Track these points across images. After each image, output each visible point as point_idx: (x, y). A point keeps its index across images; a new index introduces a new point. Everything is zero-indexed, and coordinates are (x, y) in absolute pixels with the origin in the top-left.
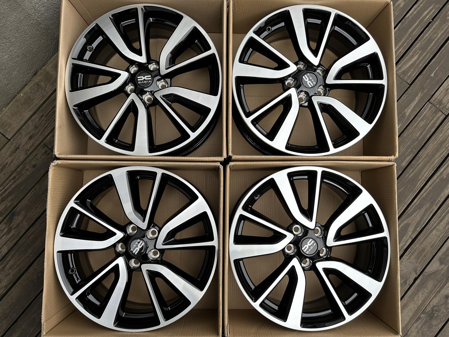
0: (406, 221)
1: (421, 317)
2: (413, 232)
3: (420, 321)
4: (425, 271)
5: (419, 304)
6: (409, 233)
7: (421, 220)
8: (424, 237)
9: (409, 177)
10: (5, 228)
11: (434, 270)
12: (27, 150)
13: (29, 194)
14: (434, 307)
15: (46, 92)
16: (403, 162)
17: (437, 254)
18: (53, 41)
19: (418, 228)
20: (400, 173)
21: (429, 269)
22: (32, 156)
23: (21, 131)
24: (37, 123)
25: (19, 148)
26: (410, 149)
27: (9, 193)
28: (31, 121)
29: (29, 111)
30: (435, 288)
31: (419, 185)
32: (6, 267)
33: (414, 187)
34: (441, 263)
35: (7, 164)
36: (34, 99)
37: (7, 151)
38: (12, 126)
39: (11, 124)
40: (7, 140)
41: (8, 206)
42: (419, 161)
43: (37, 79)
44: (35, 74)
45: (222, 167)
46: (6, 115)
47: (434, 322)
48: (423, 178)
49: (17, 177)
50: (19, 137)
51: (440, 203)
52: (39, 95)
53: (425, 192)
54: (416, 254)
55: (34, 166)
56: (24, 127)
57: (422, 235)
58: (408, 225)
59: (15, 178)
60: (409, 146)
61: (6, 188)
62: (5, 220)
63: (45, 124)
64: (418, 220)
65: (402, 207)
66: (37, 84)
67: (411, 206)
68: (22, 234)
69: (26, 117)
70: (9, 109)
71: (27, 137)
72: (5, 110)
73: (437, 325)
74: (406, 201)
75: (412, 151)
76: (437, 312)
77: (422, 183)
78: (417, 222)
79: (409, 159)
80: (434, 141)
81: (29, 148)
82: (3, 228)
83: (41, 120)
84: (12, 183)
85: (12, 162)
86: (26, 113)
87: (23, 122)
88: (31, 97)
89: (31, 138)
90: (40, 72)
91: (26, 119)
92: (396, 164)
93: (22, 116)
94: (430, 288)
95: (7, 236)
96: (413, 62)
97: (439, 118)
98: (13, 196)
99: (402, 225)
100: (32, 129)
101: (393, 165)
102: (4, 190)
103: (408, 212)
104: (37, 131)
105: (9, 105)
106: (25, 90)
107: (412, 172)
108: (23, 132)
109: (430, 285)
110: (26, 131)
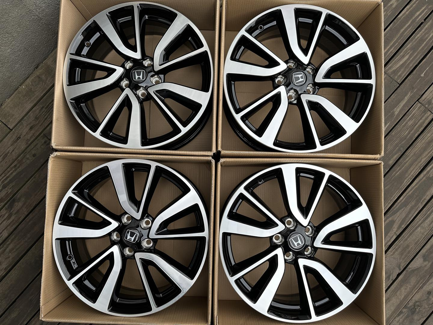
0: (391, 217)
1: (403, 311)
2: (399, 228)
3: (401, 316)
4: (408, 267)
5: (402, 299)
6: (394, 229)
7: (406, 216)
8: (408, 234)
9: (396, 175)
10: (6, 213)
11: (418, 267)
12: (28, 140)
13: (29, 181)
14: (416, 303)
15: (47, 85)
16: (390, 160)
17: (421, 251)
18: (54, 36)
19: (403, 225)
20: (387, 171)
21: (413, 265)
22: (32, 146)
23: (23, 122)
24: (38, 114)
25: (20, 138)
26: (398, 148)
27: (10, 180)
28: (32, 112)
29: (31, 102)
30: (418, 284)
31: (406, 183)
32: (6, 251)
33: (401, 185)
34: (425, 260)
35: (8, 152)
36: (36, 91)
37: (9, 140)
38: (14, 117)
39: (13, 115)
40: (9, 130)
41: (9, 192)
42: (406, 159)
43: (38, 72)
44: (37, 68)
45: (213, 162)
46: (8, 106)
47: (416, 317)
48: (409, 177)
49: (18, 165)
50: (20, 127)
51: (426, 201)
52: (40, 88)
53: (411, 190)
54: (399, 250)
55: (34, 155)
56: (25, 118)
57: (407, 232)
58: (393, 222)
59: (16, 166)
60: (397, 145)
61: (7, 176)
62: (6, 206)
63: (45, 116)
64: (404, 217)
65: (388, 204)
66: (39, 77)
67: (396, 204)
68: (21, 219)
69: (28, 108)
70: (11, 101)
71: (29, 127)
72: (8, 101)
73: (418, 319)
74: (392, 198)
75: (399, 150)
76: (419, 307)
77: (408, 181)
78: (401, 220)
79: (396, 157)
80: (422, 140)
81: (30, 138)
82: (4, 213)
83: (42, 112)
84: (13, 171)
85: (13, 151)
86: (27, 104)
87: (24, 113)
88: (32, 90)
89: (31, 128)
90: (42, 65)
91: (28, 110)
92: (383, 162)
93: (23, 107)
94: (413, 284)
95: (8, 221)
96: (403, 61)
97: (428, 117)
98: (14, 183)
99: (387, 221)
100: (33, 120)
101: (380, 164)
102: (5, 177)
103: (393, 209)
104: (37, 122)
105: (12, 97)
106: (27, 83)
107: (400, 170)
108: (24, 123)
109: (413, 280)
110: (26, 122)
